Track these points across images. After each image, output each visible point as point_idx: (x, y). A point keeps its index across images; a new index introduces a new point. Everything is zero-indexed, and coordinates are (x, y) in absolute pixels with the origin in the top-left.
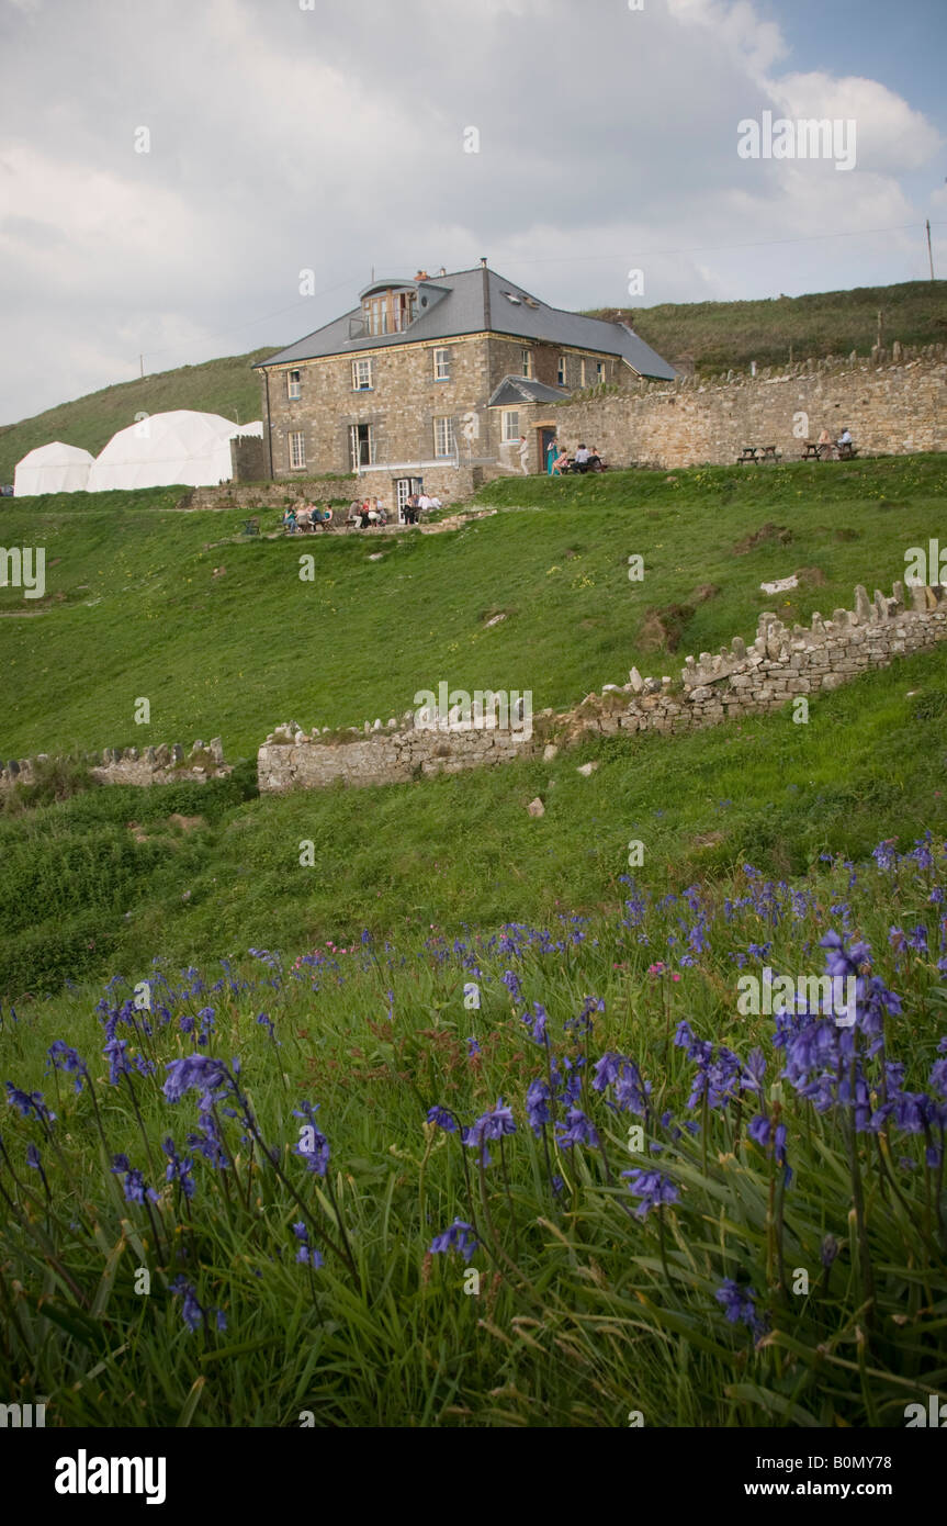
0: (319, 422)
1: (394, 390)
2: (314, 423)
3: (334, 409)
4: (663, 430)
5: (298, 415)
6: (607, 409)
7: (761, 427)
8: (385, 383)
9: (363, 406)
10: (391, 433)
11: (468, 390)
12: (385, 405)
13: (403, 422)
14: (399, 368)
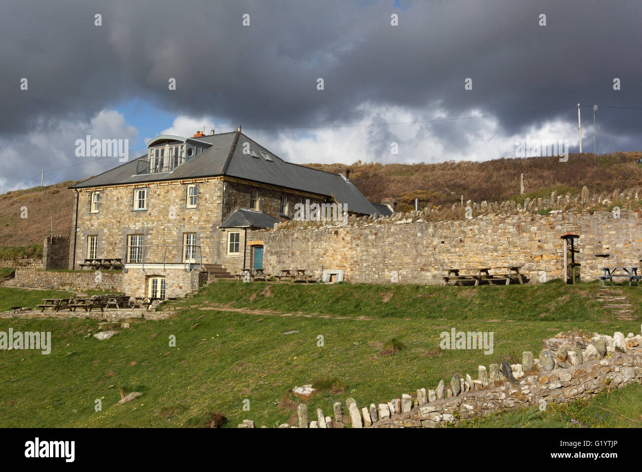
0: (108, 230)
1: (160, 212)
2: (106, 231)
3: (119, 222)
4: (330, 252)
5: (96, 224)
6: (296, 235)
7: (393, 255)
8: (154, 206)
9: (138, 221)
10: (155, 242)
11: (207, 215)
12: (153, 221)
13: (164, 235)
14: (164, 197)
